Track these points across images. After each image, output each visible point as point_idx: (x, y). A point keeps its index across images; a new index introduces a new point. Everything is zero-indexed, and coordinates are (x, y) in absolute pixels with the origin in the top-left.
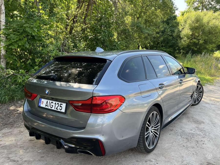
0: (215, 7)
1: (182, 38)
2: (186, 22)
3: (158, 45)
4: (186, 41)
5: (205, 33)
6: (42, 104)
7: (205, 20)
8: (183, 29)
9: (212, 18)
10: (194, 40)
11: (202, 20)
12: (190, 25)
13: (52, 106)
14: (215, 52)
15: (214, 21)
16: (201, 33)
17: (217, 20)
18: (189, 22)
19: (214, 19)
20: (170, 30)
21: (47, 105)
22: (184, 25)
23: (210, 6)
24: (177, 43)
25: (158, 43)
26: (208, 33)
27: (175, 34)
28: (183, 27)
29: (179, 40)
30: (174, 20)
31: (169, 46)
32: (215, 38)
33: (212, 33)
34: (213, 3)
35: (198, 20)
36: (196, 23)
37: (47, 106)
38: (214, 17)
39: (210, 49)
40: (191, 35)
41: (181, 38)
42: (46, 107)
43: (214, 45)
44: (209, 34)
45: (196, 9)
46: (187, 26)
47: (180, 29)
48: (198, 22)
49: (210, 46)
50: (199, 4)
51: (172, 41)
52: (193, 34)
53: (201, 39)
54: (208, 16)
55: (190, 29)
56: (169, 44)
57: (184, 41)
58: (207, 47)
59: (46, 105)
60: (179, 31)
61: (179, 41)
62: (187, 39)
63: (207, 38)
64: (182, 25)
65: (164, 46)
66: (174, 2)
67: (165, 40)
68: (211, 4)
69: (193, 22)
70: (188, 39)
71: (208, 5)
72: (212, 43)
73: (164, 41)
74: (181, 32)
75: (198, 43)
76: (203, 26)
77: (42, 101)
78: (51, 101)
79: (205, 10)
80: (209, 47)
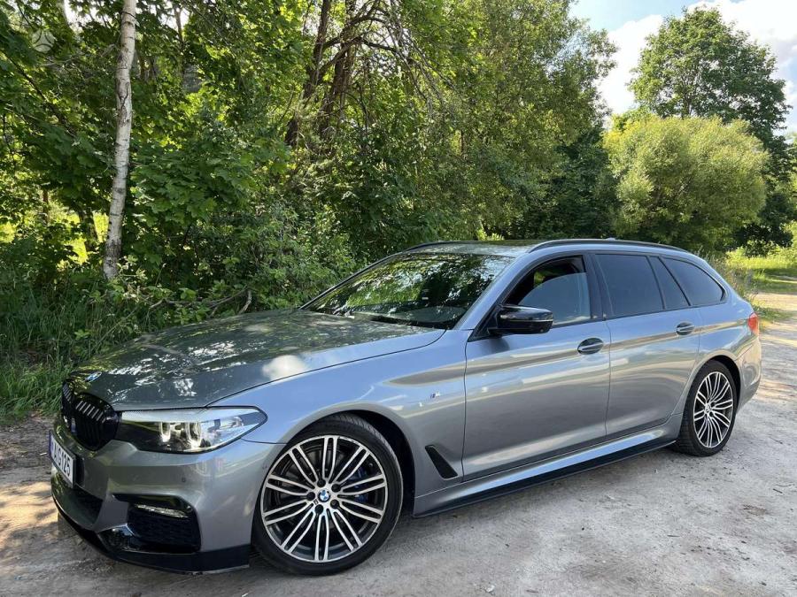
0: (725, 106)
1: (622, 203)
2: (632, 150)
3: (542, 225)
4: (634, 212)
5: (697, 189)
7: (696, 147)
8: (625, 172)
9: (719, 139)
10: (662, 211)
11: (686, 146)
12: (648, 161)
14: (728, 253)
15: (725, 150)
16: (682, 187)
17: (735, 148)
18: (643, 151)
19: (723, 143)
20: (583, 176)
22: (627, 162)
23: (711, 101)
24: (606, 219)
25: (542, 217)
26: (707, 190)
27: (597, 190)
28: (624, 167)
29: (611, 209)
30: (594, 142)
31: (577, 227)
32: (728, 207)
33: (719, 189)
34: (718, 92)
35: (673, 146)
36: (668, 157)
38: (724, 138)
39: (714, 241)
40: (652, 194)
41: (618, 204)
43: (726, 229)
44: (711, 193)
45: (665, 110)
46: (638, 164)
47: (616, 172)
48: (672, 152)
49: (715, 233)
50: (674, 96)
51: (588, 211)
52: (656, 189)
53: (684, 207)
54: (703, 133)
55: (647, 173)
56: (578, 221)
57: (630, 212)
58: (706, 233)
60: (609, 178)
61: (612, 213)
62: (638, 205)
63: (702, 205)
64: (621, 159)
65: (563, 228)
66: (599, 90)
67: (565, 207)
68: (713, 96)
69: (656, 153)
70: (643, 205)
71: (704, 97)
72: (717, 221)
73: (561, 209)
74: (617, 181)
75: (675, 219)
76: (688, 167)
79: (693, 113)
80: (711, 235)
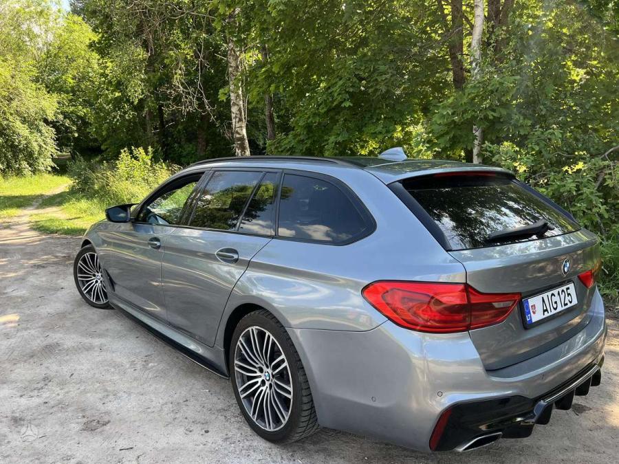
6: (534, 313)
13: (556, 303)
21: (545, 308)
37: (547, 310)
42: (547, 315)
59: (544, 311)
77: (530, 304)
78: (549, 294)
